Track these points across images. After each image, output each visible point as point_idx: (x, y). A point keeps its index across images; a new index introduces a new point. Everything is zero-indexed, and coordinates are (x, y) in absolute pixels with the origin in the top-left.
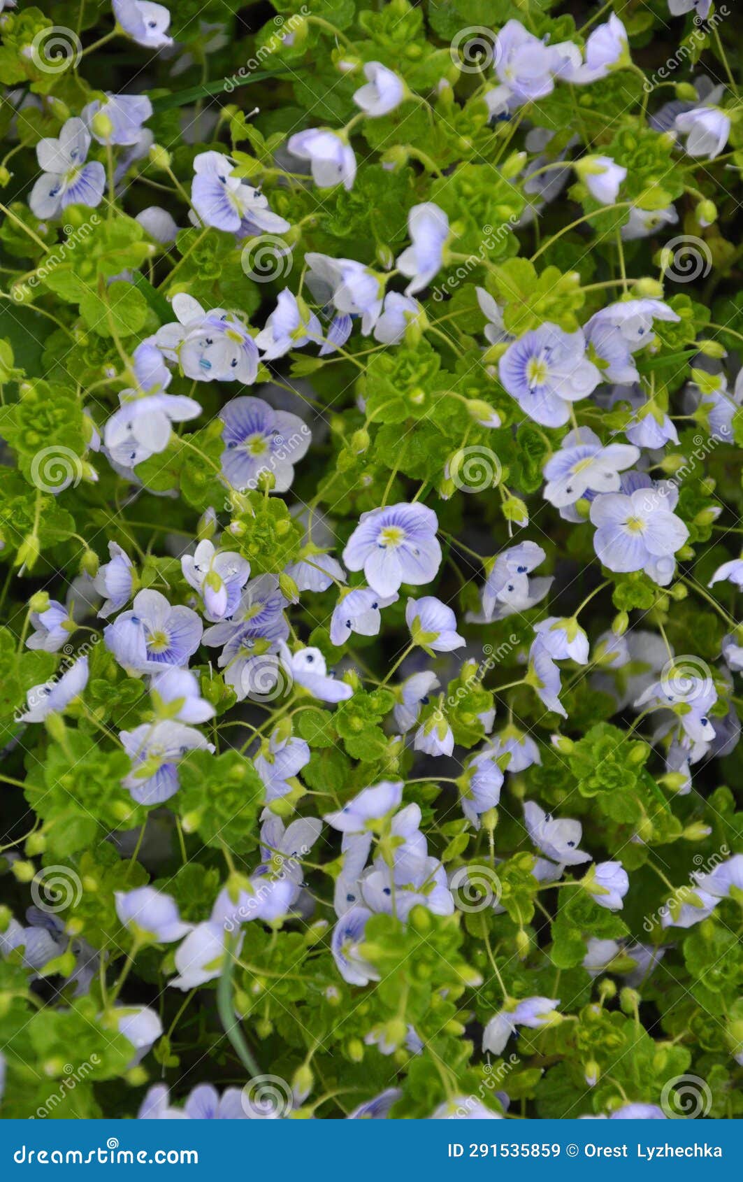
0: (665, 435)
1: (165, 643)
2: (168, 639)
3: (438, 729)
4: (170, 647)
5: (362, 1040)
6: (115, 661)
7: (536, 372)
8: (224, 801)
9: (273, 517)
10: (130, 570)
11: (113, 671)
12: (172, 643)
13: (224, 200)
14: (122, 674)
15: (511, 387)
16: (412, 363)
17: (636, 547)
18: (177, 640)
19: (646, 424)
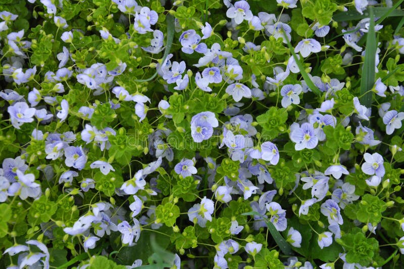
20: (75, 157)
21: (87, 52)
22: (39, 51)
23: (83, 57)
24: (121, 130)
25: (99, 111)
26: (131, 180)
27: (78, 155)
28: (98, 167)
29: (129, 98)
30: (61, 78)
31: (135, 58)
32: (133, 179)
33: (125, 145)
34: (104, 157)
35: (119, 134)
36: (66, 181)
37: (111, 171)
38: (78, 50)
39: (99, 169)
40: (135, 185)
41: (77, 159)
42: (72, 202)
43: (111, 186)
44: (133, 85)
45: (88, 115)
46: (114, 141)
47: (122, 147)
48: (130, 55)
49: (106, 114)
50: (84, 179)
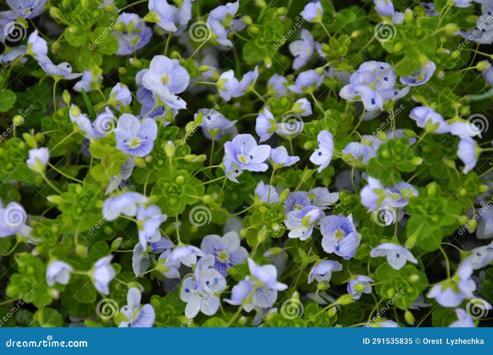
0: (120, 88)
1: (339, 230)
2: (336, 231)
3: (300, 106)
4: (339, 228)
5: (450, 54)
6: (360, 246)
7: (135, 144)
8: (401, 152)
9: (262, 215)
10: (317, 265)
11: (364, 245)
12: (337, 228)
13: (139, 318)
14: (362, 242)
15: (150, 148)
16: (167, 191)
17: (173, 73)
18: (335, 227)
19: (121, 98)
20: (338, 235)
21: (347, 40)
22: (262, 39)
23: (343, 49)
24: (432, 188)
25: (390, 152)
26: (448, 280)
27: (342, 232)
28: (383, 255)
29: (443, 127)
30: (305, 88)
31: (448, 51)
32: (454, 278)
33: (440, 214)
34: (395, 237)
35: (427, 195)
36: (319, 280)
37: (408, 262)
38: (332, 35)
39: (384, 259)
40: (457, 290)
41: (341, 239)
42: (333, 318)
43: (410, 290)
44: (445, 102)
45: (361, 158)
46: (419, 207)
47: (435, 218)
48: (438, 47)
49: (403, 157)
50: (353, 276)
